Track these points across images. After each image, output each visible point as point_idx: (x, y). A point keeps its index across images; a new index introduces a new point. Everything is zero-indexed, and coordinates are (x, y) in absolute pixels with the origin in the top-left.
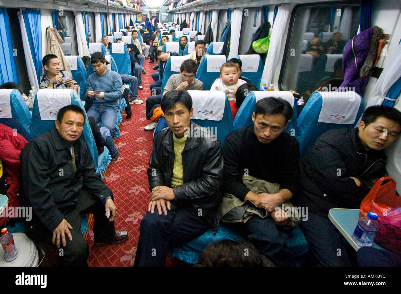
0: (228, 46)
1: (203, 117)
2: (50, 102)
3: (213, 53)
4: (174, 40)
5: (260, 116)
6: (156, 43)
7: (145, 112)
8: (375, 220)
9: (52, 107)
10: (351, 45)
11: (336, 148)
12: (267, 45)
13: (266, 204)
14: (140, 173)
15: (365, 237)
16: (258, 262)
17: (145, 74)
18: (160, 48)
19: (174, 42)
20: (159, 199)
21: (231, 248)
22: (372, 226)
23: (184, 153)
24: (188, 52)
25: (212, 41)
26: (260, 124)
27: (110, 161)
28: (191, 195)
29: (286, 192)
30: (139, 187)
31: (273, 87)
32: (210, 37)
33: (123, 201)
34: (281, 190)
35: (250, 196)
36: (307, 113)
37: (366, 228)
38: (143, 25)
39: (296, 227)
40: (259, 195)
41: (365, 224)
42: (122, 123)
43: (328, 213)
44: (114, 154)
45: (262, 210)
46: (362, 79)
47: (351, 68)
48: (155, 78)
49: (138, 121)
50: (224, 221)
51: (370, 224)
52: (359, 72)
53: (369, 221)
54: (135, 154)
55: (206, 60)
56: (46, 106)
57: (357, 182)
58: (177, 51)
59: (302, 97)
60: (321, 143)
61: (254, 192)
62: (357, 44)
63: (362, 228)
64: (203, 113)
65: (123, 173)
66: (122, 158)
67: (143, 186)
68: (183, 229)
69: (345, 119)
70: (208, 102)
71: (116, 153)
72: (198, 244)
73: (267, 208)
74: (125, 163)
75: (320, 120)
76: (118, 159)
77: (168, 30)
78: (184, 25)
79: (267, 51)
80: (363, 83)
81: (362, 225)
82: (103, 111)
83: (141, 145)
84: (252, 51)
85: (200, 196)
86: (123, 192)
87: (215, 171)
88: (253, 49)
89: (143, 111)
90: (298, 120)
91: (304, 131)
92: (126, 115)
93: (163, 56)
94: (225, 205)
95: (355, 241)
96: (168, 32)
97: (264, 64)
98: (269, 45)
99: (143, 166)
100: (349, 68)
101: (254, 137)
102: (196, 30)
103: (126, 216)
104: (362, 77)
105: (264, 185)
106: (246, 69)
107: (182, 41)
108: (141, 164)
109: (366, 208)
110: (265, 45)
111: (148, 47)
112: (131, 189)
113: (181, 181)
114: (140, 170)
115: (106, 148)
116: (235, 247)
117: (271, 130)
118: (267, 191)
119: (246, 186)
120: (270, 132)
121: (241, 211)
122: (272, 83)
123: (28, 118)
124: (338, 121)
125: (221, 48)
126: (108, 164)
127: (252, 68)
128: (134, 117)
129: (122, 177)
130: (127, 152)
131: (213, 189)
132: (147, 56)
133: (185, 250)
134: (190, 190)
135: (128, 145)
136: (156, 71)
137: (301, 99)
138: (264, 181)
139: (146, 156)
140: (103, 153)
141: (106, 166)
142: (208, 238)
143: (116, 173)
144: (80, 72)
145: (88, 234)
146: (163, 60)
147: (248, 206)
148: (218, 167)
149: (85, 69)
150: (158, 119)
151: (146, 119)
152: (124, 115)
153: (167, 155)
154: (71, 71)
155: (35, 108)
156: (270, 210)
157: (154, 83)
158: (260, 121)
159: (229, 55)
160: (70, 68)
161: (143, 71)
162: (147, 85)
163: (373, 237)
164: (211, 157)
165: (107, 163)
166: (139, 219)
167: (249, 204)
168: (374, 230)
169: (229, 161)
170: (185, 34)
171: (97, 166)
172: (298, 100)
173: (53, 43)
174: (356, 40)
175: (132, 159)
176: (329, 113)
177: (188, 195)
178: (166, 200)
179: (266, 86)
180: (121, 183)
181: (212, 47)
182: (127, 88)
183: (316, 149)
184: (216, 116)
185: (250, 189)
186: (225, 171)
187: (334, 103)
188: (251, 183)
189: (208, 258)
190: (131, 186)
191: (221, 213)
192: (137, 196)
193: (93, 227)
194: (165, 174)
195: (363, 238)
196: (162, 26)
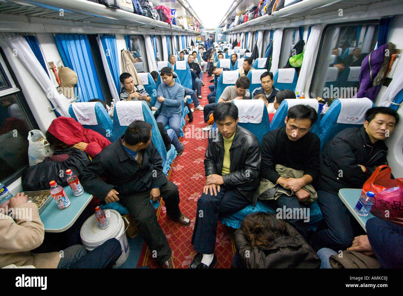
0: (270, 61)
1: (246, 121)
2: (126, 112)
3: (258, 67)
4: (227, 57)
5: (292, 120)
6: (212, 60)
7: (203, 117)
8: (372, 197)
9: (128, 116)
10: (369, 59)
11: (348, 143)
12: (301, 60)
13: (292, 186)
14: (199, 164)
15: (363, 209)
16: (283, 229)
17: (203, 86)
18: (215, 64)
19: (227, 59)
20: (211, 184)
21: (264, 219)
22: (369, 201)
23: (231, 150)
24: (238, 67)
25: (258, 57)
26: (291, 126)
27: (176, 156)
28: (236, 182)
29: (308, 177)
30: (199, 174)
31: (304, 95)
32: (256, 54)
33: (186, 185)
34: (304, 175)
35: (280, 180)
36: (329, 116)
37: (365, 203)
38: (202, 45)
39: (314, 202)
40: (287, 179)
41: (365, 200)
42: (185, 126)
43: (338, 192)
44: (179, 150)
45: (289, 191)
46: (375, 88)
47: (367, 79)
48: (212, 89)
49: (198, 124)
50: (260, 198)
51: (369, 200)
52: (373, 82)
53: (368, 198)
54: (196, 150)
55: (251, 74)
56: (123, 115)
57: (363, 168)
58: (229, 67)
59: (327, 103)
60: (337, 139)
61: (284, 177)
62: (373, 58)
63: (362, 203)
64: (246, 117)
65: (187, 164)
66: (186, 153)
67: (202, 173)
68: (229, 205)
69: (358, 120)
70: (250, 109)
71: (180, 149)
72: (241, 215)
73: (293, 189)
74: (188, 157)
75: (338, 121)
76: (183, 153)
77: (223, 48)
78: (235, 44)
79: (301, 65)
80: (375, 91)
81: (362, 201)
82: (170, 117)
83: (201, 143)
84: (289, 66)
85: (242, 182)
86: (187, 178)
87: (255, 164)
88: (290, 64)
89: (201, 116)
90: (321, 122)
91: (325, 130)
92: (188, 119)
93: (217, 71)
94: (262, 187)
95: (356, 212)
96: (222, 50)
97: (298, 75)
98: (302, 60)
99: (202, 159)
100: (365, 79)
101: (285, 136)
102: (245, 48)
103: (189, 196)
104: (375, 86)
105: (292, 172)
106: (284, 81)
107: (233, 58)
108: (200, 157)
109: (367, 188)
110: (299, 60)
111: (206, 63)
112: (193, 176)
113: (229, 170)
114: (200, 162)
115: (172, 146)
116: (266, 218)
117: (299, 131)
118: (294, 176)
119: (277, 173)
120: (298, 133)
121: (273, 191)
122: (304, 92)
123: (110, 124)
124: (353, 122)
125: (265, 63)
126: (175, 158)
127: (288, 79)
128: (195, 121)
129: (186, 167)
130: (189, 148)
131: (253, 178)
132: (205, 71)
133: (232, 219)
134: (235, 178)
135: (190, 142)
136: (213, 83)
137: (326, 104)
138: (291, 169)
139: (204, 151)
140: (170, 150)
141: (173, 159)
142: (248, 211)
143: (181, 164)
144: (151, 86)
145: (161, 209)
146: (217, 75)
147: (279, 187)
148: (256, 161)
149: (155, 83)
150: (213, 122)
151: (204, 122)
152: (187, 119)
153: (218, 150)
154: (144, 85)
155: (115, 117)
156: (295, 191)
157: (211, 93)
158: (292, 124)
159: (270, 68)
160: (142, 83)
161: (202, 84)
162: (205, 95)
163: (369, 209)
164: (251, 153)
165: (173, 157)
166: (198, 197)
167: (279, 186)
168: (371, 205)
169: (265, 155)
170: (236, 51)
171: (166, 160)
172: (323, 105)
173: (128, 63)
174: (373, 55)
175: (194, 154)
176: (346, 116)
177: (233, 181)
178: (217, 185)
179: (299, 95)
180: (185, 172)
181: (257, 63)
182: (189, 98)
183: (333, 144)
184: (257, 120)
185: (281, 175)
186: (262, 162)
187: (351, 108)
188: (282, 170)
189: (246, 225)
190: (193, 174)
191: (258, 193)
192: (197, 181)
193: (164, 204)
194: (218, 165)
195: (362, 210)
196: (218, 45)
